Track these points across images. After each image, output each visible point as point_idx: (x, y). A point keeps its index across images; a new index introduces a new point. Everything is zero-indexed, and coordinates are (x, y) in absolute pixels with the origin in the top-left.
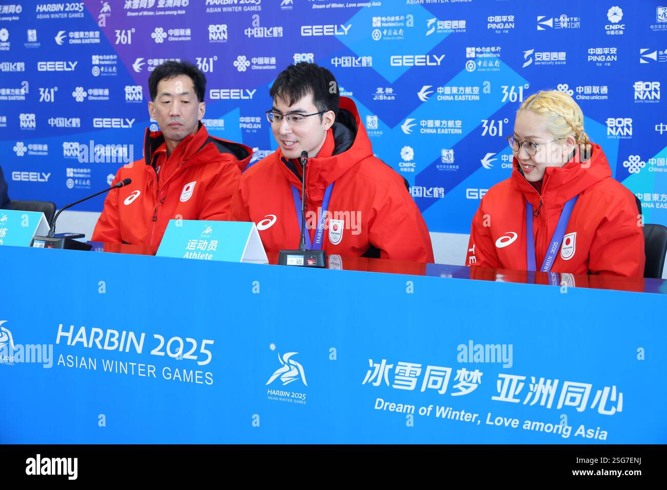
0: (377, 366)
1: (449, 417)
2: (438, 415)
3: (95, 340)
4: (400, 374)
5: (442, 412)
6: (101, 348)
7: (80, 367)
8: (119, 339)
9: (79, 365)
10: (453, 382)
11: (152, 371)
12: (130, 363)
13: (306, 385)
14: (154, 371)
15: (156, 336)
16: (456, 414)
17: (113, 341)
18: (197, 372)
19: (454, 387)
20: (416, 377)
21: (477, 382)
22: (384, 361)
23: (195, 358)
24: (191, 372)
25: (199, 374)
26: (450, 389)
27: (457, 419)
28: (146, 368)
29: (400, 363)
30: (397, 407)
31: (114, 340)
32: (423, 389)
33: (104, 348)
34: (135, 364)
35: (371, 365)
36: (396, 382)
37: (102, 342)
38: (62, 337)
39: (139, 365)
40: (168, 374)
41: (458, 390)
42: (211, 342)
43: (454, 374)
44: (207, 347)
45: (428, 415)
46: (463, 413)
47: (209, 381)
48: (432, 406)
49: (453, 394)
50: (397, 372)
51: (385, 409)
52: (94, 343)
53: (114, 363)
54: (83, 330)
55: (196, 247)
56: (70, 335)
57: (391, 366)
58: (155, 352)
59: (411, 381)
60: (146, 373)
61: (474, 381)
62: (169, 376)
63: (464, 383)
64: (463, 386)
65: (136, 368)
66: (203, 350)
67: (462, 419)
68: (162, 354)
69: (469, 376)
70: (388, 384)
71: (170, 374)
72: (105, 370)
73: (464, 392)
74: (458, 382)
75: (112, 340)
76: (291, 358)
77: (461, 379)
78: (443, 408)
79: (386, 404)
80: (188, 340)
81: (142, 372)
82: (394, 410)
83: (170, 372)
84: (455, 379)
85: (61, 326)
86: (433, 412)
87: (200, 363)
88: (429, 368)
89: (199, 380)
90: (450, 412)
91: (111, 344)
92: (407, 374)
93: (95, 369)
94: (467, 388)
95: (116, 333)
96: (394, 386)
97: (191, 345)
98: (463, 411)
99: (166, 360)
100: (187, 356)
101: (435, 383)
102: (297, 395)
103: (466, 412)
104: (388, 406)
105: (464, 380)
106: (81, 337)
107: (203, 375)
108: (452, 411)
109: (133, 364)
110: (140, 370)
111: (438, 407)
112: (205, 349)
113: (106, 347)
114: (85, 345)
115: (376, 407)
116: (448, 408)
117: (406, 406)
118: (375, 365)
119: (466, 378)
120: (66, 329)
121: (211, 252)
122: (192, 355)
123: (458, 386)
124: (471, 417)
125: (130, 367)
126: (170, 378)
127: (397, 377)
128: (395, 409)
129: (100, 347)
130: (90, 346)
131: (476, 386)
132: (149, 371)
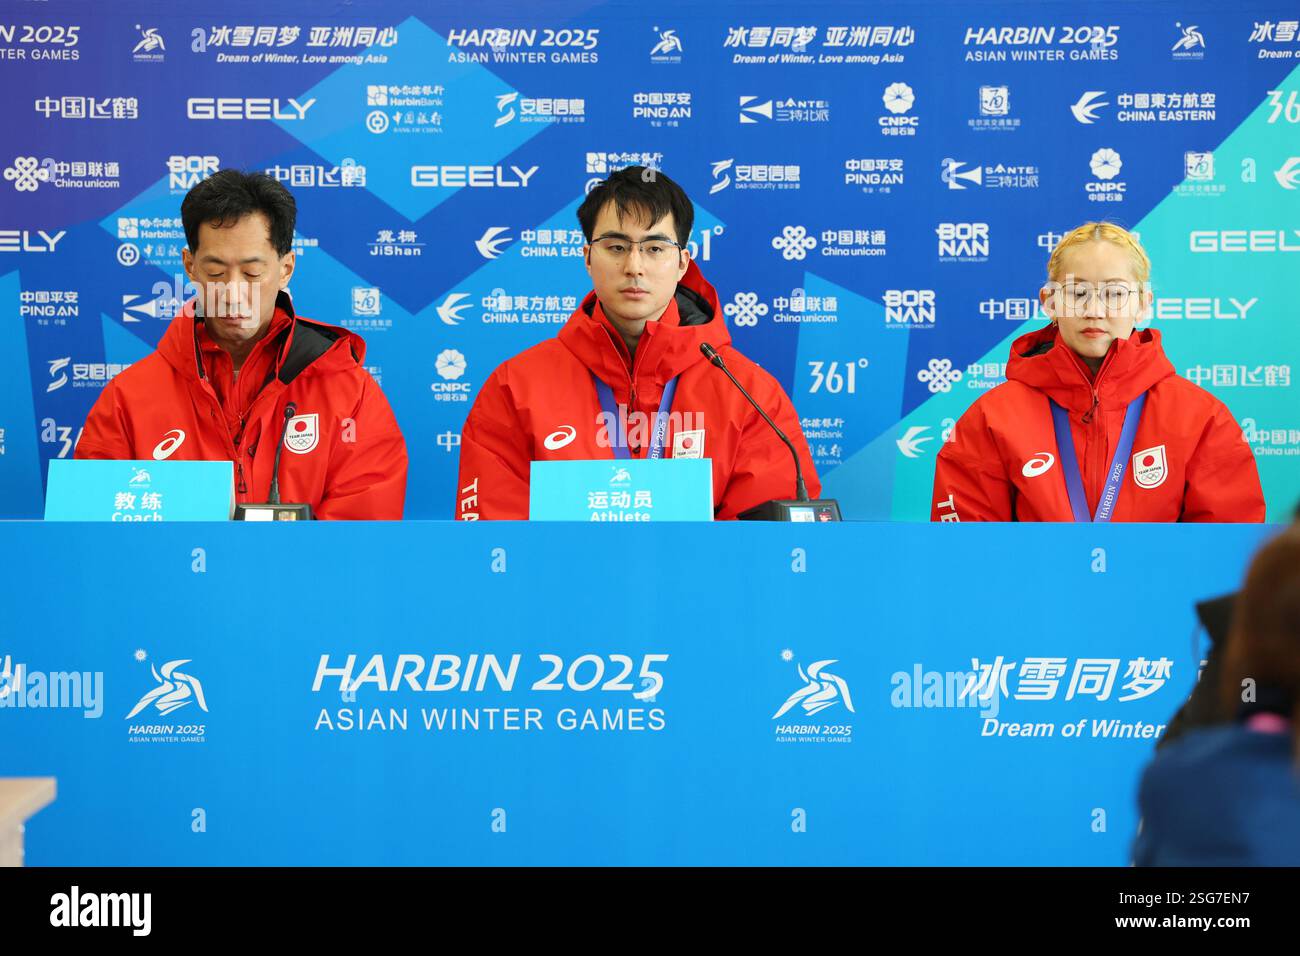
0: (987, 667)
1: (1114, 735)
2: (1095, 734)
3: (407, 677)
4: (1028, 677)
5: (1102, 728)
6: (421, 689)
7: (369, 728)
8: (462, 671)
9: (366, 724)
10: (1122, 678)
11: (535, 720)
12: (485, 710)
13: (852, 710)
14: (539, 717)
15: (544, 658)
16: (1127, 730)
17: (449, 674)
18: (631, 711)
19: (1125, 687)
20: (1056, 679)
21: (1164, 676)
22: (999, 660)
23: (629, 687)
24: (620, 712)
25: (634, 715)
26: (1117, 690)
27: (1129, 735)
28: (521, 715)
29: (1028, 660)
30: (1022, 729)
31: (451, 672)
32: (1069, 696)
33: (427, 689)
34: (498, 710)
35: (976, 668)
36: (1021, 690)
37: (423, 679)
38: (326, 678)
39: (506, 711)
40: (569, 720)
41: (1131, 692)
42: (663, 658)
43: (1123, 668)
44: (653, 666)
45: (1078, 735)
46: (1139, 725)
47: (657, 724)
48: (1085, 721)
49: (1121, 699)
50: (1022, 673)
51: (1000, 734)
52: (404, 682)
53: (449, 714)
54: (377, 661)
55: (609, 504)
56: (346, 672)
57: (1012, 666)
58: (541, 685)
59: (1048, 686)
60: (521, 722)
61: (1157, 676)
62: (571, 724)
63: (1142, 681)
64: (1140, 685)
65: (499, 718)
66: (644, 672)
67: (1137, 735)
68: (559, 687)
69: (1149, 668)
70: (1006, 694)
71: (574, 721)
72: (428, 727)
73: (1142, 693)
74: (1131, 679)
75: (445, 672)
76: (824, 670)
77: (1136, 674)
78: (1104, 722)
79: (1003, 726)
80: (614, 658)
81: (511, 723)
82: (1016, 733)
83: (574, 717)
84: (1126, 676)
85: (325, 659)
86: (1088, 729)
87: (637, 696)
88: (1080, 662)
89: (635, 724)
90: (1117, 727)
91: (442, 679)
92: (1041, 675)
93: (404, 727)
94: (1146, 686)
95: (456, 661)
96: (1018, 697)
97: (620, 667)
98: (1140, 723)
99: (567, 697)
100: (611, 686)
101: (1090, 684)
102: (834, 730)
103: (1144, 725)
104: (1006, 729)
105: (1142, 675)
106: (373, 672)
107: (645, 715)
108: (1120, 725)
109: (491, 711)
110: (506, 719)
111: (1095, 722)
112: (650, 669)
113: (431, 686)
114: (383, 687)
115: (984, 733)
116: (1113, 722)
117: (1038, 726)
118: (983, 667)
119: (1145, 672)
120: (337, 662)
121: (642, 510)
122: (623, 682)
123: (1132, 685)
124: (1152, 731)
125: (484, 718)
126: (574, 726)
127: (1022, 682)
128: (1019, 732)
129: (416, 687)
130: (395, 687)
131: (1162, 682)
132: (527, 719)
